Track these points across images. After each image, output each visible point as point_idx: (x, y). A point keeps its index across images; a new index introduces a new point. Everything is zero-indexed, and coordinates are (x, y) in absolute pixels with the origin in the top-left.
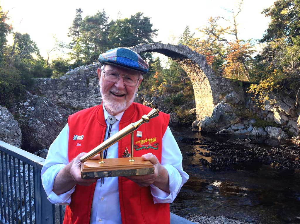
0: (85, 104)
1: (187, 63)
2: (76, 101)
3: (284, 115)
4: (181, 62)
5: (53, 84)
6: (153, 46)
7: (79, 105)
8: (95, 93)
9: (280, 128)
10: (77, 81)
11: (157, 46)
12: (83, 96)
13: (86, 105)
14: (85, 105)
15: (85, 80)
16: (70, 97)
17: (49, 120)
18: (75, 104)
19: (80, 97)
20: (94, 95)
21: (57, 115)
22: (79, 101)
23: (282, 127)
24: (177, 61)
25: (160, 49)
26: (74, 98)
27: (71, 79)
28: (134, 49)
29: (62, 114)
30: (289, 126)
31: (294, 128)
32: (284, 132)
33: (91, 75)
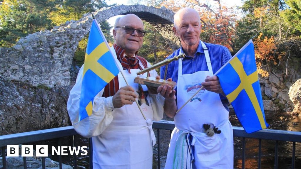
0: (48, 81)
1: (169, 29)
2: (37, 78)
3: (274, 87)
4: (162, 29)
5: (4, 56)
6: (133, 8)
7: (41, 82)
8: (62, 67)
9: (271, 101)
10: (38, 51)
11: (138, 8)
12: (46, 71)
13: (50, 82)
14: (48, 83)
15: (49, 50)
16: (28, 73)
17: (8, 104)
18: (35, 81)
19: (41, 73)
20: (60, 68)
21: (17, 97)
22: (41, 78)
23: (273, 99)
24: (156, 28)
25: (142, 12)
26: (34, 74)
27: (29, 48)
28: (111, 11)
29: (23, 95)
30: (279, 98)
31: (284, 100)
32: (275, 104)
33: (55, 42)
